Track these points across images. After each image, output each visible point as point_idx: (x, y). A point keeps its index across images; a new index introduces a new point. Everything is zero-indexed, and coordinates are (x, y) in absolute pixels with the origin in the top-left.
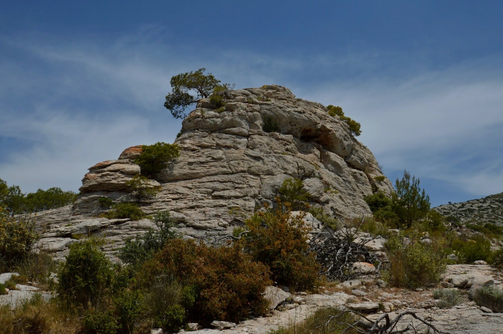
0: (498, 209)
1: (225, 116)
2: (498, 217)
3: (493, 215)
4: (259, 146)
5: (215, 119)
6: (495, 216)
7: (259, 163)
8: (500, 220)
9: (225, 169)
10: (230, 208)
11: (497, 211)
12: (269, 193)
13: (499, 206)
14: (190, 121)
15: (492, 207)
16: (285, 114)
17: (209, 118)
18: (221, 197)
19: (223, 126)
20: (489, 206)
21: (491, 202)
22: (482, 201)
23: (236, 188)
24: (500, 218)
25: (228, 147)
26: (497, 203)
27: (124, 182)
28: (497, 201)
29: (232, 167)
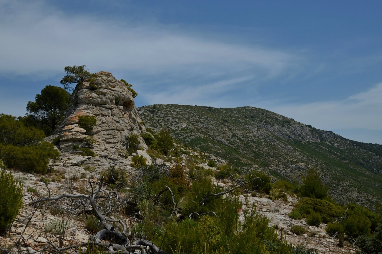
0: (148, 116)
1: (102, 98)
2: (147, 122)
3: (144, 120)
4: (116, 115)
5: (97, 99)
6: (146, 121)
7: (118, 125)
8: (148, 123)
9: (107, 128)
10: (116, 149)
11: (147, 117)
12: (124, 140)
13: (149, 114)
14: (86, 99)
15: (144, 114)
16: (122, 96)
17: (95, 98)
18: (110, 143)
19: (101, 103)
20: (143, 113)
21: (144, 111)
22: (139, 109)
23: (114, 138)
24: (149, 122)
25: (106, 116)
26: (148, 112)
27: (82, 138)
28: (148, 110)
29: (110, 127)
